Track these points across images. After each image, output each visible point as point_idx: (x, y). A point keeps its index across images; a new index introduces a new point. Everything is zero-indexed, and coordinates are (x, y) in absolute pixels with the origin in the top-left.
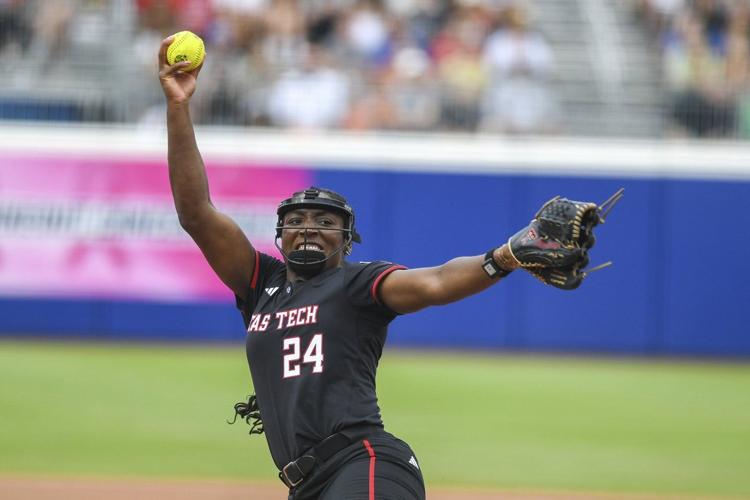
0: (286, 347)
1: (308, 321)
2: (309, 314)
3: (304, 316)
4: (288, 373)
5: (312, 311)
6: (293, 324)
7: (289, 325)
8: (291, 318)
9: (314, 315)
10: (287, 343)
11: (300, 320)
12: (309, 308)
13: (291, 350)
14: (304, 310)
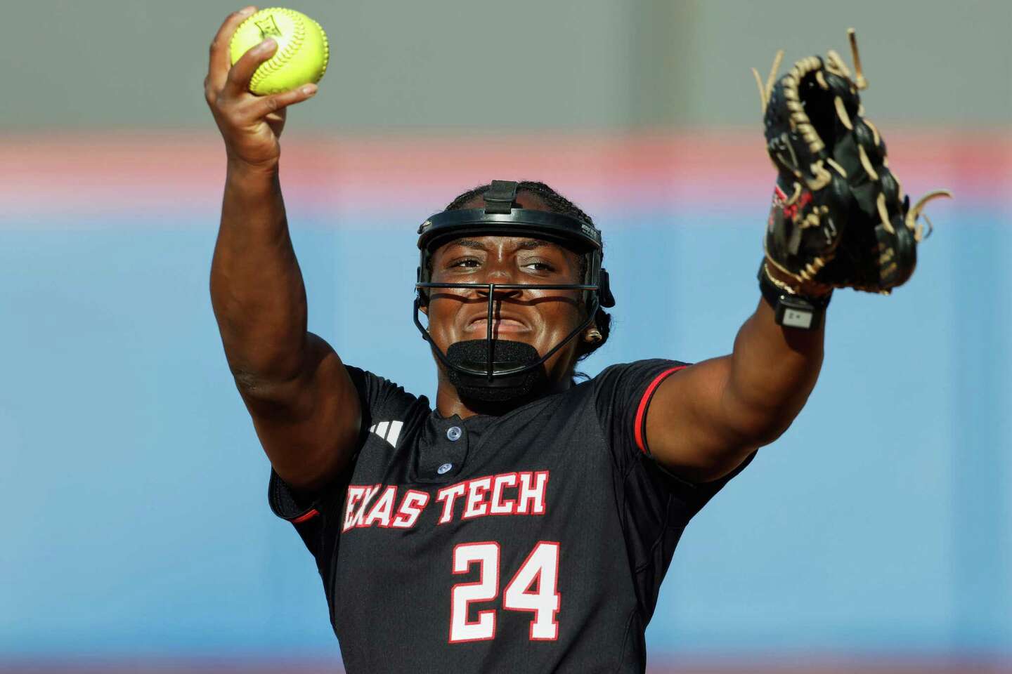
0: (461, 566)
1: (522, 508)
2: (526, 493)
3: (511, 493)
4: (461, 631)
5: (533, 485)
6: (482, 510)
7: (470, 513)
8: (474, 498)
9: (538, 494)
10: (463, 556)
11: (501, 503)
12: (526, 478)
13: (474, 573)
14: (510, 479)
